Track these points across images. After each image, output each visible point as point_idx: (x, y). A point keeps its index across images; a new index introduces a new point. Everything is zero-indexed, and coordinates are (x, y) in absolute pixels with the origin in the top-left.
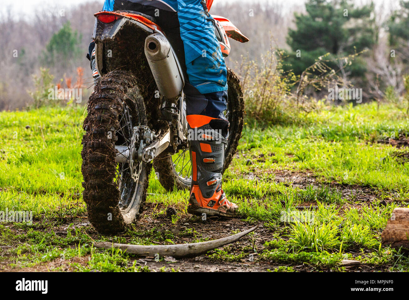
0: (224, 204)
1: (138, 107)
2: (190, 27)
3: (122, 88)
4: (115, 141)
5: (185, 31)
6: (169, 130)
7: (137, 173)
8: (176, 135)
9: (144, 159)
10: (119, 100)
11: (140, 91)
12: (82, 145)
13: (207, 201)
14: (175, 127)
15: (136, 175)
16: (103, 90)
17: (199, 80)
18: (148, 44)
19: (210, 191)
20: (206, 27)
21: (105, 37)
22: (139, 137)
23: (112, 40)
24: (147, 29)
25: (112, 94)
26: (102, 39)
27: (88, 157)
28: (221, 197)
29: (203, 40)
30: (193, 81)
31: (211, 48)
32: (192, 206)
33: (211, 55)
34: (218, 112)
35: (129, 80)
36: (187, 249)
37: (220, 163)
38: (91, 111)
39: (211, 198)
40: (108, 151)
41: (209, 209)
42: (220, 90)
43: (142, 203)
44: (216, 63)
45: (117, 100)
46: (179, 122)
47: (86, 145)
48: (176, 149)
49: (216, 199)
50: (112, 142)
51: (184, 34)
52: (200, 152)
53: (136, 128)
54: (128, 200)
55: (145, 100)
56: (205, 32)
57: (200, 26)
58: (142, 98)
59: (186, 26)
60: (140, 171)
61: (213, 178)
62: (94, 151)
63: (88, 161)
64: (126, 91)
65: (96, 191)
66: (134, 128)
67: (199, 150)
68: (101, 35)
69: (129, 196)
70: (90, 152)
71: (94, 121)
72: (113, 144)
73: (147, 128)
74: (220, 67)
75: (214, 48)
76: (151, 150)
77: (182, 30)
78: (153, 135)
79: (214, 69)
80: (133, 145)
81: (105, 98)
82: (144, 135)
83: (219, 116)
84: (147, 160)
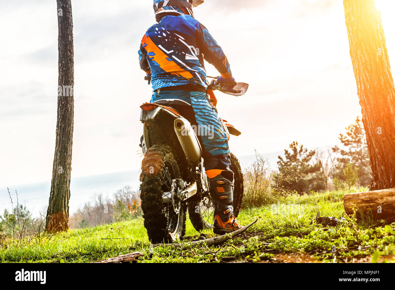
0: (236, 226)
1: (174, 168)
2: (202, 114)
3: (162, 153)
4: (161, 186)
5: (198, 117)
6: (195, 182)
7: (178, 209)
8: (201, 187)
9: (181, 199)
10: (161, 160)
11: (174, 157)
12: (140, 191)
13: (225, 224)
14: (199, 182)
15: (176, 209)
16: (150, 155)
17: (210, 147)
18: (176, 124)
19: (226, 217)
20: (212, 113)
21: (148, 118)
22: (177, 186)
23: (152, 120)
24: (175, 116)
25: (156, 157)
26: (146, 120)
27: (144, 198)
28: (234, 221)
29: (210, 122)
30: (207, 149)
31: (217, 126)
32: (216, 228)
33: (217, 130)
34: (226, 166)
35: (166, 148)
36: (213, 241)
37: (231, 199)
38: (144, 169)
39: (228, 222)
40: (157, 192)
41: (227, 229)
42: (225, 152)
43: (183, 229)
44: (221, 136)
45: (159, 160)
46: (201, 178)
47: (142, 190)
48: (202, 196)
49: (231, 223)
50: (159, 187)
51: (198, 119)
52: (217, 193)
53: (174, 180)
54: (173, 228)
55: (178, 163)
56: (211, 116)
57: (208, 113)
58: (176, 162)
59: (199, 113)
60: (179, 208)
61: (228, 208)
62: (148, 193)
63: (145, 200)
64: (165, 155)
65: (152, 220)
66: (173, 180)
67: (216, 191)
68: (145, 117)
69: (174, 226)
70: (146, 194)
71: (146, 174)
72: (160, 187)
73: (181, 180)
74: (223, 138)
75: (218, 126)
76: (185, 193)
77: (196, 116)
78: (185, 183)
79: (220, 139)
80: (173, 190)
81: (151, 160)
82: (180, 184)
83: (227, 168)
84: (183, 199)
